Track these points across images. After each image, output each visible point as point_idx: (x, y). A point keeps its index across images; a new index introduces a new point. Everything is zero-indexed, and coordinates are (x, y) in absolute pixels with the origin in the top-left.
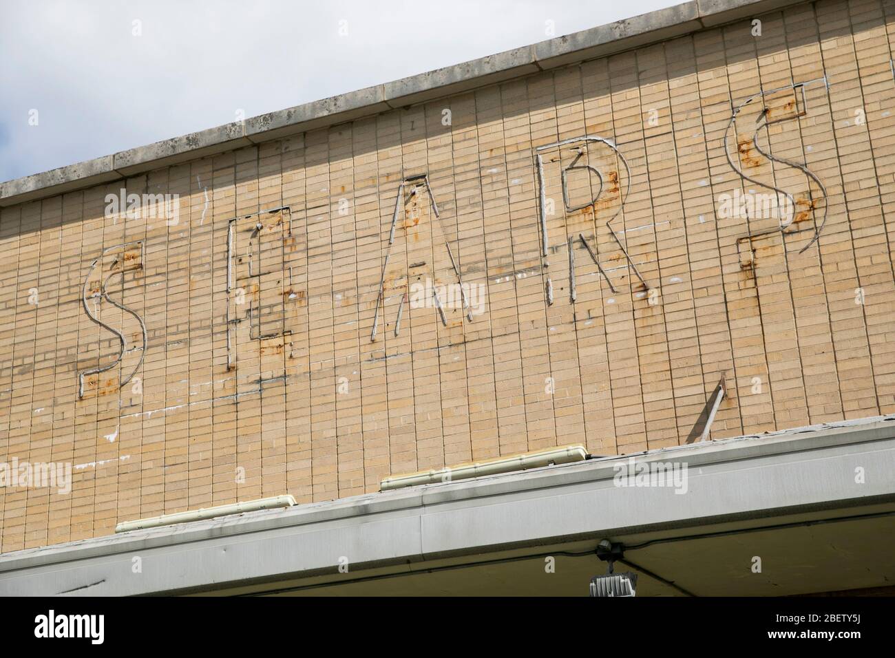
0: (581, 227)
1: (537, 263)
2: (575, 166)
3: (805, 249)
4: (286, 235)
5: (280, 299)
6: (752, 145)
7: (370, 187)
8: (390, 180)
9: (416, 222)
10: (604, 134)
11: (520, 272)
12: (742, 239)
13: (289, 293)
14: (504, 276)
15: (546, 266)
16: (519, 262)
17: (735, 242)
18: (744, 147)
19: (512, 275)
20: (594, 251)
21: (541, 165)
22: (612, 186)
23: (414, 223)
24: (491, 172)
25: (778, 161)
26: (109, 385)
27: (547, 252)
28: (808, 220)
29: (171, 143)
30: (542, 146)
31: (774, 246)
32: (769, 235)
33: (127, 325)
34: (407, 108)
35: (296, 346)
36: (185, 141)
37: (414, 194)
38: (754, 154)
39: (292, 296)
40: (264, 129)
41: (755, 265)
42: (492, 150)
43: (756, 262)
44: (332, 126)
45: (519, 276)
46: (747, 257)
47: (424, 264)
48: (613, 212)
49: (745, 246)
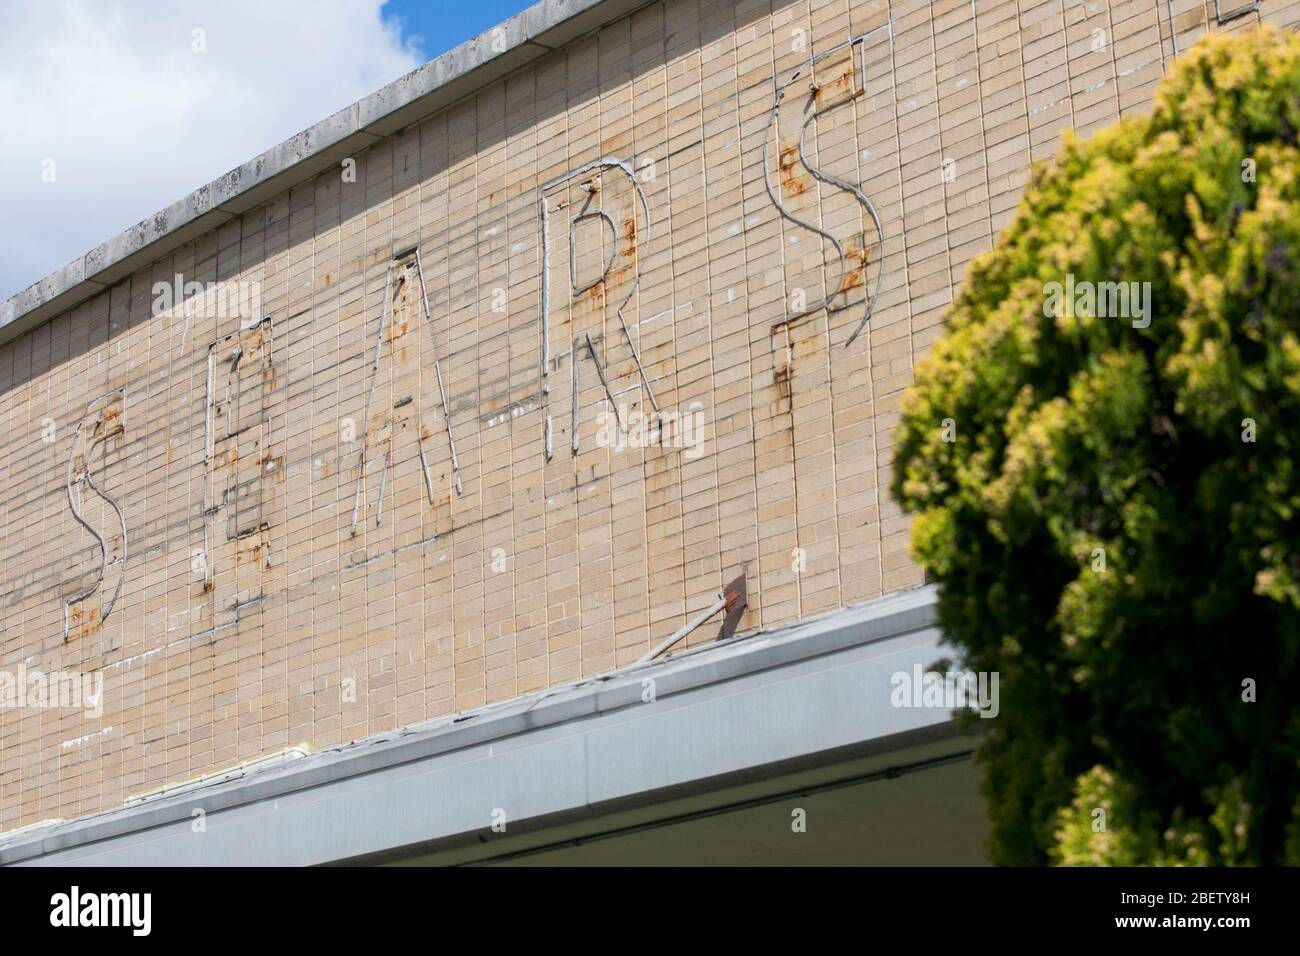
0: (589, 324)
1: (534, 390)
2: (585, 214)
3: (853, 339)
4: (267, 365)
5: (257, 471)
6: (796, 156)
7: (353, 275)
8: (379, 260)
9: (404, 328)
10: (621, 152)
11: (516, 405)
12: (777, 326)
13: (266, 461)
14: (498, 415)
15: (546, 393)
16: (516, 389)
17: (768, 332)
18: (787, 160)
19: (505, 412)
20: (602, 363)
21: (547, 216)
22: (627, 245)
23: (402, 332)
24: (490, 235)
25: (826, 181)
26: (92, 618)
27: (548, 368)
28: (859, 286)
29: (140, 229)
30: (548, 183)
31: (815, 336)
32: (811, 317)
33: (105, 521)
34: (400, 133)
35: (276, 546)
36: (153, 223)
37: (403, 280)
38: (798, 171)
39: (270, 465)
40: (233, 194)
41: (792, 371)
42: (492, 195)
43: (794, 367)
44: (321, 174)
45: (515, 412)
46: (785, 357)
47: (410, 401)
48: (626, 291)
49: (782, 339)
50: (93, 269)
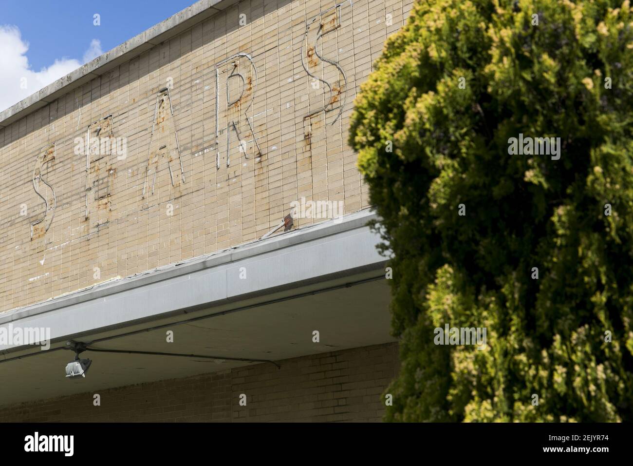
0: (234, 118)
1: (213, 142)
2: (233, 74)
3: (335, 122)
4: (110, 133)
5: (107, 174)
6: (314, 52)
7: (144, 98)
8: (154, 92)
9: (163, 119)
10: (246, 51)
11: (206, 148)
12: (306, 117)
13: (110, 170)
14: (199, 152)
15: (217, 144)
16: (206, 142)
17: (302, 120)
18: (310, 53)
19: (201, 151)
20: (239, 132)
21: (218, 75)
22: (248, 86)
23: (162, 120)
24: (196, 83)
25: (325, 61)
26: (42, 231)
27: (218, 134)
28: (337, 101)
29: (61, 81)
30: (218, 63)
31: (320, 121)
32: (319, 114)
33: (47, 193)
34: (162, 43)
35: (113, 203)
36: (66, 78)
37: (163, 100)
38: (315, 57)
39: (112, 172)
40: (97, 67)
41: (311, 135)
42: (197, 68)
43: (312, 133)
44: (131, 60)
45: (205, 151)
46: (308, 129)
47: (165, 147)
48: (248, 104)
49: (307, 122)
50: (43, 96)
